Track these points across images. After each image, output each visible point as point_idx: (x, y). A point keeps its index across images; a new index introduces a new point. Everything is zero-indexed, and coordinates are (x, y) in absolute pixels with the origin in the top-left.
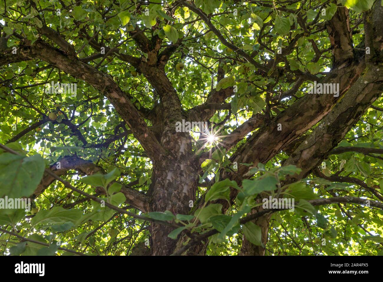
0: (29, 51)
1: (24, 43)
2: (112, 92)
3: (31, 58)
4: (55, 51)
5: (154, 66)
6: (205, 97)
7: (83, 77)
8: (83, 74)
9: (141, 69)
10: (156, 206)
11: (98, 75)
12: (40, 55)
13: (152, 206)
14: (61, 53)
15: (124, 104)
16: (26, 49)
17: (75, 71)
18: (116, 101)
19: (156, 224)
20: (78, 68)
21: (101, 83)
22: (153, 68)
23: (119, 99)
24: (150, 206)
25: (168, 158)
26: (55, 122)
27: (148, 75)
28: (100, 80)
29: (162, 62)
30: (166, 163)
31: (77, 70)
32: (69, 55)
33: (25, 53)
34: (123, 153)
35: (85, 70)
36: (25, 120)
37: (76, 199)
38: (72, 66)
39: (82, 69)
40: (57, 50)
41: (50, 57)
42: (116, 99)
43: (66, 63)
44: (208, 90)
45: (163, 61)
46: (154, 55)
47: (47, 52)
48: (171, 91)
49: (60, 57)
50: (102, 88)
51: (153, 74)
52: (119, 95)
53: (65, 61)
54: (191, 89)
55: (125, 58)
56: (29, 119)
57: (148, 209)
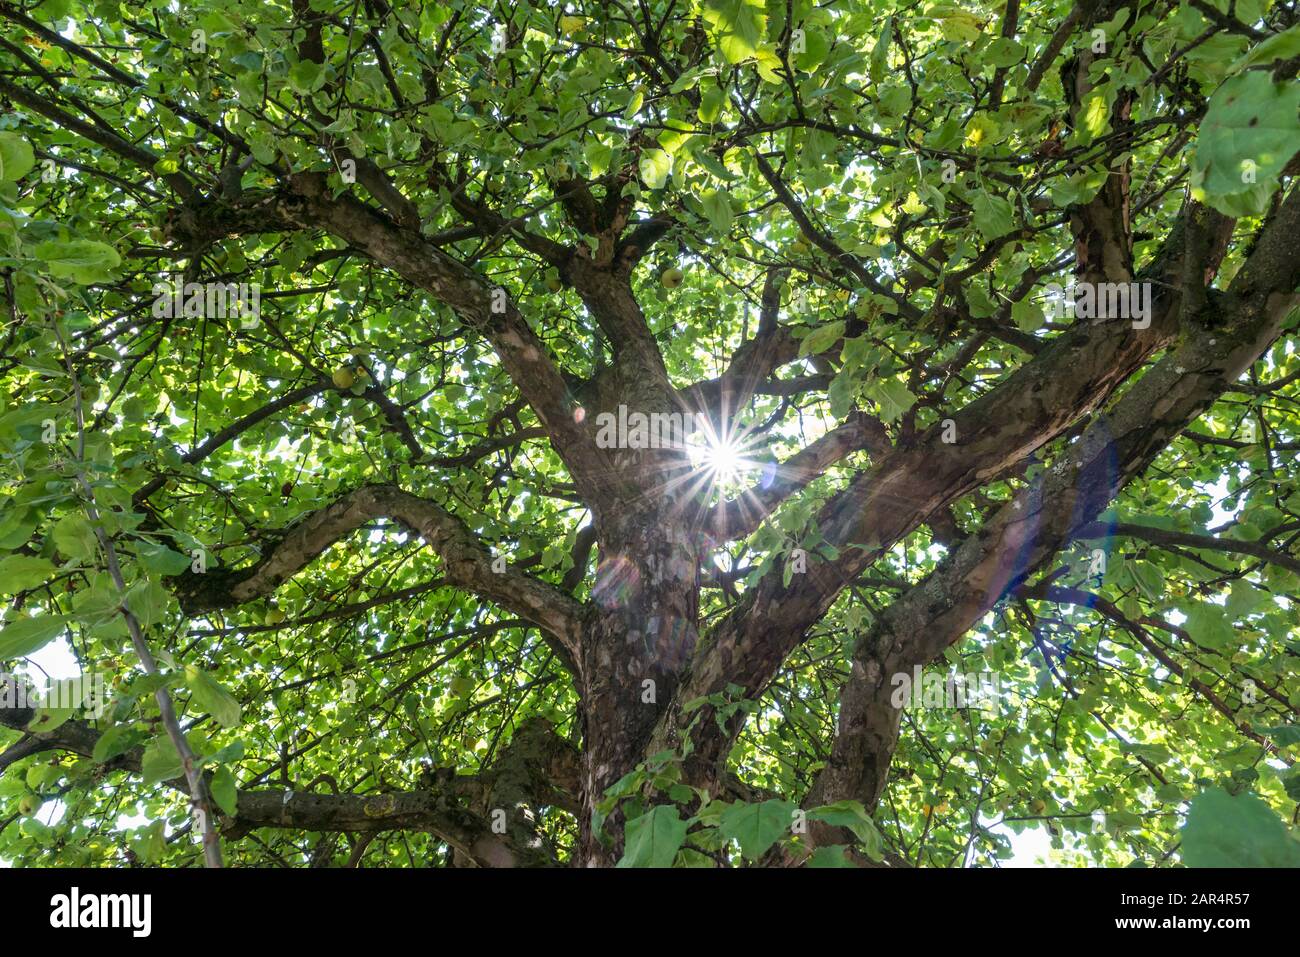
0: (300, 207)
1: (290, 187)
2: (506, 331)
3: (304, 225)
4: (367, 214)
5: (604, 269)
6: (724, 360)
7: (436, 285)
8: (435, 279)
9: (572, 276)
10: (600, 629)
11: (474, 284)
12: (327, 219)
13: (589, 627)
14: (382, 219)
15: (535, 363)
16: (292, 200)
17: (414, 268)
18: (513, 353)
19: (599, 676)
20: (423, 263)
21: (479, 304)
22: (602, 274)
23: (522, 351)
24: (582, 629)
25: (634, 508)
26: (346, 394)
27: (588, 292)
28: (477, 299)
29: (625, 262)
30: (630, 521)
31: (420, 267)
32: (404, 227)
33: (289, 212)
34: (504, 484)
35: (442, 269)
36: (263, 380)
37: (373, 592)
38: (409, 257)
39: (434, 267)
40: (373, 211)
41: (353, 227)
42: (514, 348)
43: (394, 247)
44: (734, 342)
45: (629, 259)
46: (610, 243)
47: (347, 214)
48: (642, 337)
49: (378, 231)
50: (481, 317)
51: (601, 290)
52: (524, 340)
53: (391, 241)
54: (692, 334)
55: (533, 242)
56: (274, 379)
57: (576, 635)
